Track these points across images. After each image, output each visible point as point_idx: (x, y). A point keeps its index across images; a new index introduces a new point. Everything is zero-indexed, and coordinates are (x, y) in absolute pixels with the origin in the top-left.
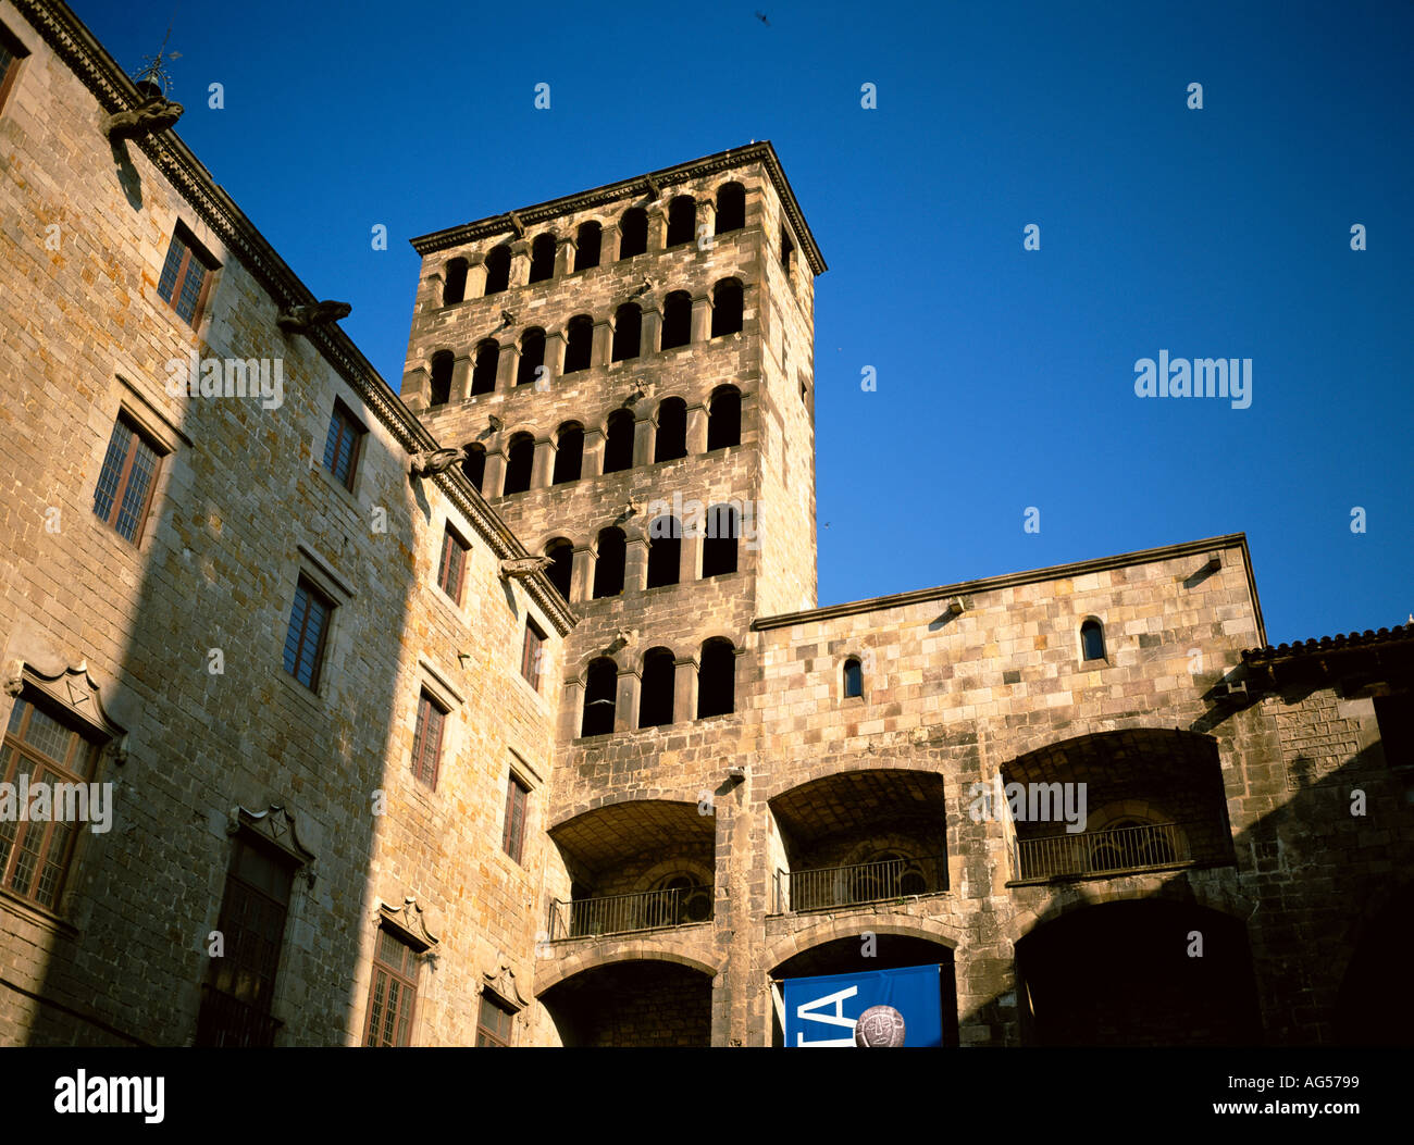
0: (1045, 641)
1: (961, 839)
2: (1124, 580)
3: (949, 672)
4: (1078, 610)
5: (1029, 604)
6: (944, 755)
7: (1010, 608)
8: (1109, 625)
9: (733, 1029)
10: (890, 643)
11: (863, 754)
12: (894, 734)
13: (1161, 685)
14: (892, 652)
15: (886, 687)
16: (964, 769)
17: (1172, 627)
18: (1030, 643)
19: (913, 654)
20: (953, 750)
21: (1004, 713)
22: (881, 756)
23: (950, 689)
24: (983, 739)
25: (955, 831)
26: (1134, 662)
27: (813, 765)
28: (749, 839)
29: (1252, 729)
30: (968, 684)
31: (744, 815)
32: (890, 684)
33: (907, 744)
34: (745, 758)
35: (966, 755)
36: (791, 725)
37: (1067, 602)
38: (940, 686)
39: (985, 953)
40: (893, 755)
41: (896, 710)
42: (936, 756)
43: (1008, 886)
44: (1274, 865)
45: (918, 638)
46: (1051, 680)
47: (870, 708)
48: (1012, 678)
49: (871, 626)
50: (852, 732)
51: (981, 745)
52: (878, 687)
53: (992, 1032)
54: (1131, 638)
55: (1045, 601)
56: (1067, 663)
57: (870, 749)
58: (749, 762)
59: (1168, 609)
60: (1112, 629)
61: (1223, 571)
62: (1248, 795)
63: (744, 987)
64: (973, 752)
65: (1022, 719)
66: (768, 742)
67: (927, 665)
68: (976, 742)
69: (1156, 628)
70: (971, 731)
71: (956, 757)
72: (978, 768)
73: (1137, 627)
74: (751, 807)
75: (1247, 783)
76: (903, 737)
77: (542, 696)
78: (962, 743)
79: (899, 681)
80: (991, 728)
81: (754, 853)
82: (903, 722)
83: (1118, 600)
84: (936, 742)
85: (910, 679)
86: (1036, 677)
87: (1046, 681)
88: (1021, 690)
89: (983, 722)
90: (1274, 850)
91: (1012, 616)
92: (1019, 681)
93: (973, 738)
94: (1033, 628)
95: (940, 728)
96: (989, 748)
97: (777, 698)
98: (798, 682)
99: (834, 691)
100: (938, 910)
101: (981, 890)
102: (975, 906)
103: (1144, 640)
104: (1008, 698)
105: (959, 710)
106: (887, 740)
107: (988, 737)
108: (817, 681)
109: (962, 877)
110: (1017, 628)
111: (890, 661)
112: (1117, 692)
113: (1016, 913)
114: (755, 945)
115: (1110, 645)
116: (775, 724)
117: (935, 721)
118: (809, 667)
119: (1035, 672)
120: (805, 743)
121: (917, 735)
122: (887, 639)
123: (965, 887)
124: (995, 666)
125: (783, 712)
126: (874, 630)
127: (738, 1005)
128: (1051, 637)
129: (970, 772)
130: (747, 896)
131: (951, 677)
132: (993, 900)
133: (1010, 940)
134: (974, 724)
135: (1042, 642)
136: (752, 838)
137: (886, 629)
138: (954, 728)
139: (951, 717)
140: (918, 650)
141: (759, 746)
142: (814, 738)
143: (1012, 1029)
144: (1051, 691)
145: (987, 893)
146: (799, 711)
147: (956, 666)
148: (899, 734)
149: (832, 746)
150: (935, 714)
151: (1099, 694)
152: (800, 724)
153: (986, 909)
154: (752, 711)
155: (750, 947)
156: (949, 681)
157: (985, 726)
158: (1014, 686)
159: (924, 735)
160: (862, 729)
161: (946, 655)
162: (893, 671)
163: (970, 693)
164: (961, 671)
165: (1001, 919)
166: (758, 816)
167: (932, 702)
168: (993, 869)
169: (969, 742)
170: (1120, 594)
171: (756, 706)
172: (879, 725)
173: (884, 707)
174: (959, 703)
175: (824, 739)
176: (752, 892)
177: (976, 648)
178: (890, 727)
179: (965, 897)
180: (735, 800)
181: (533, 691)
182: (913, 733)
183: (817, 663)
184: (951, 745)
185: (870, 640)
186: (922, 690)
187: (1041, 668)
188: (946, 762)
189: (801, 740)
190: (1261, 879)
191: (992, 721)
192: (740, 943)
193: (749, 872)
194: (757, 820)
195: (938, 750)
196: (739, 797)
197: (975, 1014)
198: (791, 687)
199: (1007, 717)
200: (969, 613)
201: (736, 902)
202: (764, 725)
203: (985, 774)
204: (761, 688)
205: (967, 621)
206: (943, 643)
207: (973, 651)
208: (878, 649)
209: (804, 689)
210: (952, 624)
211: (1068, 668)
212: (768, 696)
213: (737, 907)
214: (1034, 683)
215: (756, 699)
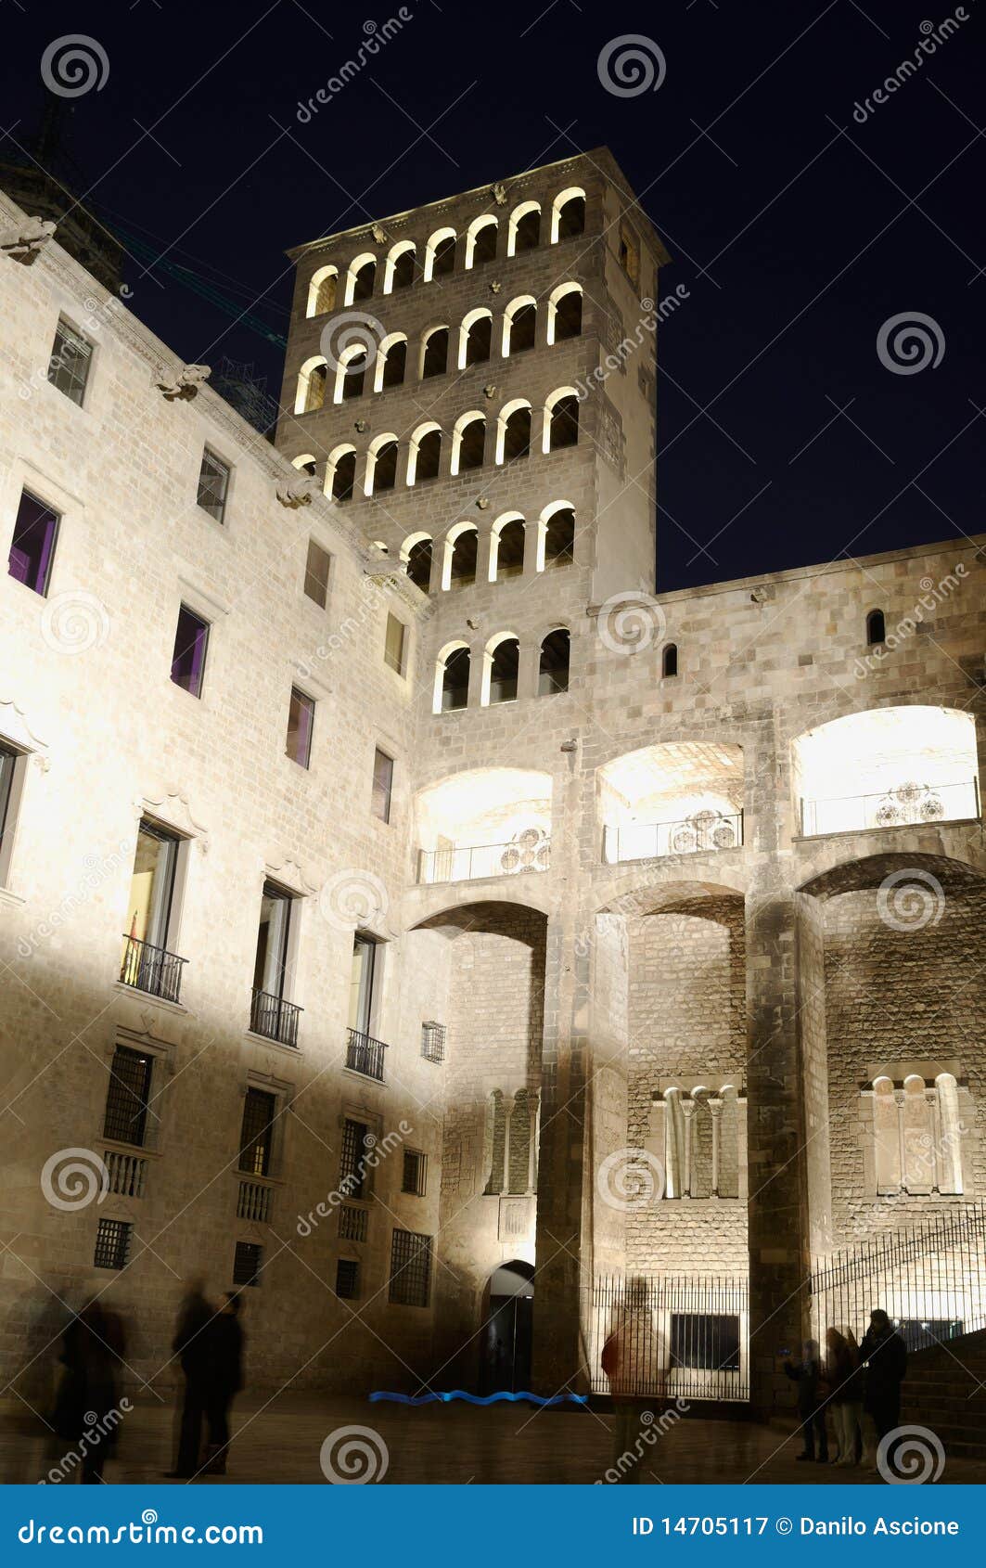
0: (835, 628)
1: (755, 801)
2: (908, 571)
3: (751, 655)
4: (865, 599)
5: (823, 594)
6: (745, 729)
7: (807, 597)
8: (889, 614)
9: (563, 958)
10: (703, 629)
11: (676, 728)
12: (703, 710)
13: (931, 668)
14: (704, 637)
15: (698, 669)
16: (761, 740)
17: (944, 616)
18: (823, 630)
19: (721, 638)
20: (752, 725)
21: (796, 693)
22: (692, 729)
23: (752, 671)
24: (778, 715)
25: (749, 796)
26: (910, 648)
27: (634, 737)
28: (579, 801)
30: (768, 665)
31: (575, 780)
32: (702, 666)
33: (714, 719)
34: (577, 731)
35: (764, 729)
36: (616, 702)
37: (856, 592)
38: (744, 667)
39: (770, 897)
40: (702, 729)
41: (706, 689)
42: (738, 729)
43: (794, 840)
45: (727, 625)
46: (838, 663)
47: (683, 687)
48: (805, 661)
49: (687, 614)
50: (668, 708)
51: (776, 720)
52: (690, 668)
53: (771, 961)
55: (837, 592)
56: (853, 647)
57: (683, 723)
58: (580, 733)
60: (893, 617)
63: (573, 924)
64: (769, 727)
65: (811, 697)
66: (597, 713)
67: (734, 649)
68: (772, 717)
69: (930, 617)
70: (767, 708)
71: (754, 731)
72: (773, 740)
74: (582, 774)
76: (711, 713)
77: (405, 678)
78: (760, 718)
79: (709, 664)
80: (786, 706)
81: (582, 813)
82: (713, 699)
83: (900, 591)
84: (738, 718)
85: (719, 662)
86: (825, 661)
87: (833, 664)
88: (812, 671)
89: (779, 700)
91: (809, 605)
92: (811, 663)
93: (770, 715)
94: (825, 617)
95: (743, 705)
96: (783, 723)
97: (605, 679)
98: (624, 663)
99: (653, 672)
100: (733, 861)
101: (770, 846)
102: (764, 858)
104: (802, 679)
105: (759, 689)
106: (698, 716)
107: (782, 712)
108: (640, 663)
109: (754, 834)
110: (812, 616)
111: (702, 645)
112: (893, 674)
113: (798, 864)
114: (583, 889)
116: (603, 701)
117: (738, 699)
119: (826, 655)
120: (629, 717)
121: (723, 710)
122: (701, 625)
123: (756, 842)
124: (793, 649)
125: (610, 691)
126: (689, 618)
127: (567, 939)
128: (840, 624)
129: (765, 743)
130: (576, 850)
131: (752, 660)
132: (780, 853)
133: (791, 886)
134: (769, 701)
135: (832, 629)
136: (582, 800)
137: (701, 616)
138: (754, 705)
139: (753, 695)
140: (726, 635)
141: (589, 720)
142: (635, 713)
143: (788, 959)
144: (837, 672)
145: (775, 848)
146: (624, 690)
147: (758, 649)
148: (707, 710)
149: (651, 721)
150: (738, 693)
151: (878, 676)
152: (624, 701)
153: (774, 860)
154: (583, 690)
155: (579, 890)
156: (752, 663)
157: (780, 703)
158: (807, 668)
159: (728, 711)
160: (676, 707)
161: (748, 640)
162: (704, 655)
163: (768, 674)
164: (762, 654)
165: (784, 870)
166: (587, 782)
167: (737, 682)
168: (780, 827)
169: (766, 718)
170: (901, 585)
171: (588, 684)
172: (691, 702)
173: (698, 685)
174: (759, 683)
175: (644, 715)
176: (581, 846)
177: (775, 634)
178: (700, 703)
179: (756, 850)
180: (568, 768)
181: (395, 674)
182: (718, 709)
184: (750, 720)
185: (685, 626)
186: (728, 672)
187: (830, 652)
188: (745, 734)
189: (625, 714)
191: (786, 698)
192: (570, 888)
193: (579, 829)
194: (586, 785)
195: (740, 724)
196: (572, 764)
197: (759, 948)
198: (617, 668)
199: (799, 696)
200: (771, 602)
201: (568, 855)
202: (594, 702)
203: (778, 745)
204: (592, 670)
205: (768, 608)
206: (748, 629)
207: (774, 637)
208: (693, 635)
209: (628, 670)
210: (757, 611)
211: (853, 652)
212: (598, 677)
213: (569, 859)
214: (823, 666)
215: (588, 679)
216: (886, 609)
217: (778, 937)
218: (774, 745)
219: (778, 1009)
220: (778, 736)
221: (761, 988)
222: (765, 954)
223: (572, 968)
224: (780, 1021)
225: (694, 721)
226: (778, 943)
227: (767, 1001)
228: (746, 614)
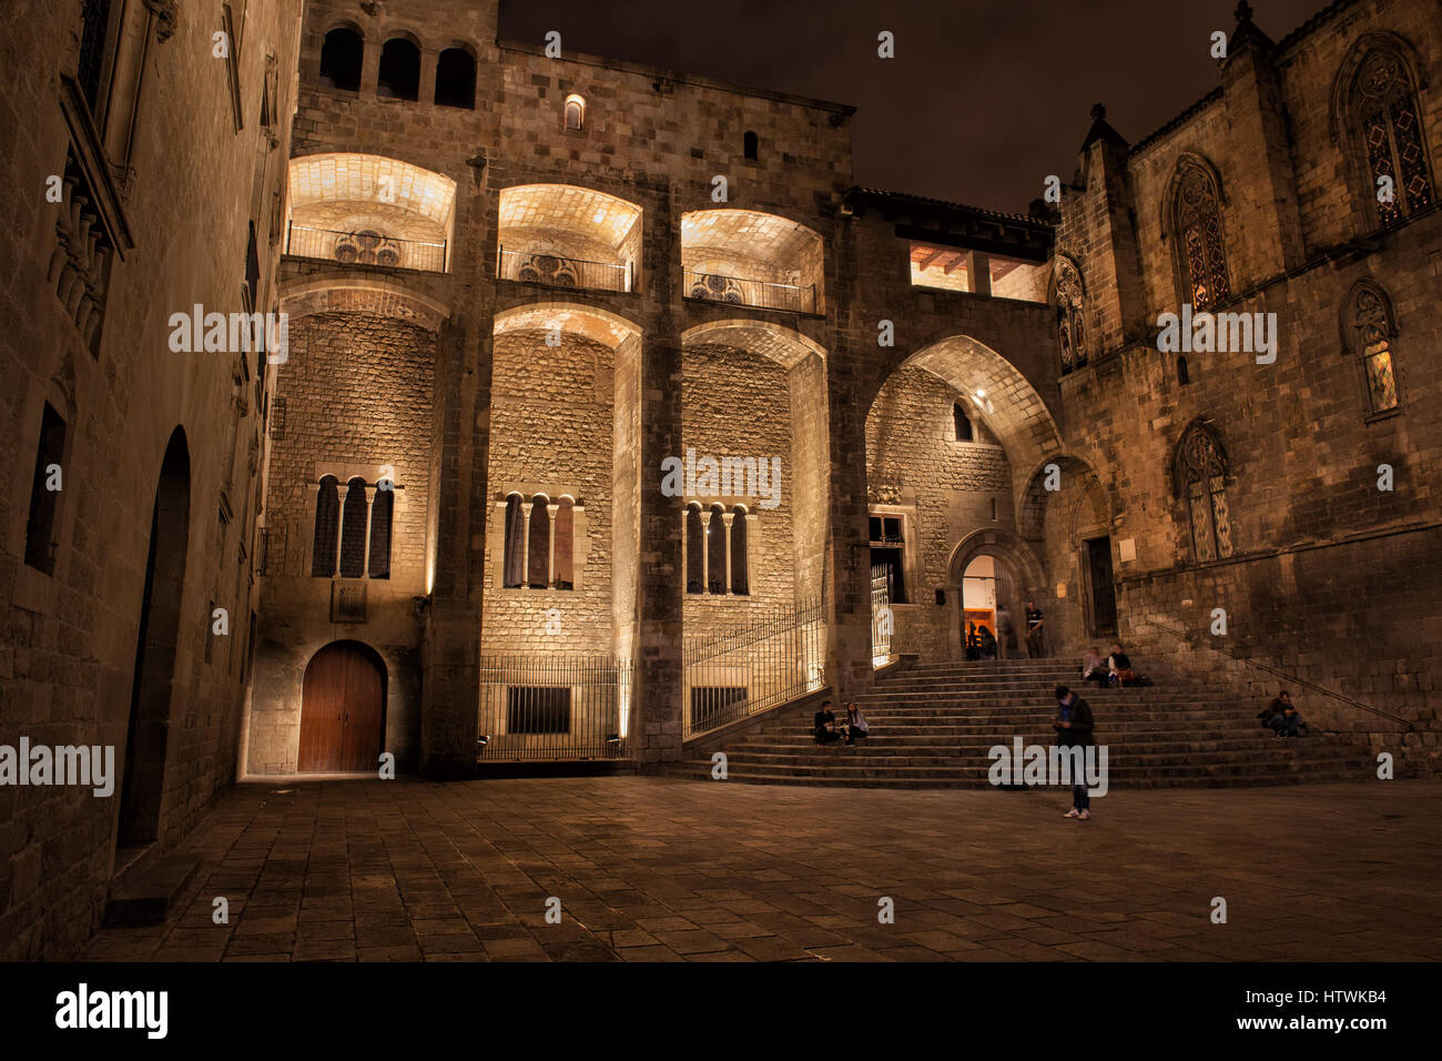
0: (722, 136)
2: (777, 111)
3: (653, 137)
4: (744, 123)
5: (713, 105)
6: (643, 194)
7: (700, 102)
8: (764, 140)
9: (466, 361)
10: (609, 97)
11: (583, 175)
12: (608, 168)
13: (794, 192)
14: (610, 104)
15: (604, 130)
16: (660, 209)
17: (805, 155)
18: (712, 133)
19: (625, 111)
20: (652, 193)
21: (689, 178)
22: (598, 181)
23: (652, 147)
24: (674, 191)
26: (778, 171)
27: (541, 172)
28: (484, 216)
29: (843, 237)
30: (666, 148)
31: (480, 195)
32: (607, 128)
33: (617, 178)
34: (483, 149)
35: (660, 200)
36: (525, 135)
37: (740, 113)
38: (644, 143)
40: (607, 183)
41: (610, 150)
42: (638, 193)
44: (846, 326)
45: (630, 101)
46: (723, 164)
47: (591, 142)
48: (696, 154)
49: (595, 79)
50: (575, 156)
51: (673, 195)
52: (596, 128)
53: (664, 396)
54: (778, 153)
55: (723, 106)
56: (736, 156)
57: (589, 173)
58: (488, 154)
59: (803, 142)
60: (766, 143)
61: (840, 128)
62: (836, 279)
63: (477, 330)
64: (665, 199)
65: (701, 185)
66: (504, 140)
67: (636, 124)
68: (668, 192)
69: (794, 153)
70: (664, 183)
71: (652, 198)
72: (669, 212)
73: (783, 147)
74: (488, 192)
75: (837, 271)
76: (615, 172)
78: (657, 190)
79: (614, 130)
80: (680, 186)
81: (488, 228)
82: (617, 161)
83: (772, 124)
84: (639, 184)
85: (621, 130)
86: (714, 159)
87: (720, 163)
88: (702, 165)
89: (674, 180)
90: (847, 317)
91: (701, 109)
92: (701, 157)
93: (666, 189)
94: (714, 123)
95: (643, 174)
96: (677, 200)
97: (513, 111)
98: (532, 103)
99: (562, 119)
100: (631, 304)
101: (663, 298)
102: (658, 308)
103: (786, 156)
104: (690, 168)
105: (657, 165)
106: (602, 170)
107: (677, 191)
108: (547, 107)
109: (650, 285)
110: (703, 119)
111: (608, 111)
112: (766, 187)
113: (685, 319)
114: (487, 299)
115: (762, 153)
116: (510, 132)
117: (639, 167)
118: (542, 94)
119: (713, 155)
120: (536, 152)
121: (626, 173)
122: (607, 93)
123: (652, 293)
124: (687, 141)
125: (518, 123)
126: (598, 83)
127: (470, 342)
128: (726, 135)
129: (662, 212)
130: (482, 260)
132: (672, 306)
134: (667, 178)
135: (720, 136)
138: (653, 177)
139: (653, 169)
140: (630, 110)
141: (496, 144)
142: (543, 151)
143: (677, 397)
144: (722, 172)
145: (667, 301)
146: (532, 126)
147: (657, 132)
148: (612, 169)
149: (558, 162)
150: (639, 163)
151: (754, 185)
152: (532, 137)
153: (666, 312)
154: (490, 114)
155: (484, 300)
156: (652, 141)
157: (675, 182)
158: (699, 160)
159: (630, 175)
160: (584, 156)
161: (649, 121)
162: (609, 119)
163: (665, 154)
164: (661, 136)
165: (674, 321)
166: (493, 200)
167: (639, 153)
168: (672, 285)
169: (663, 191)
170: (774, 119)
171: (495, 110)
172: (597, 158)
173: (601, 144)
174: (657, 159)
175: (552, 156)
176: (486, 259)
177: (673, 124)
178: (606, 161)
179: (652, 300)
180: (474, 182)
182: (621, 171)
183: (548, 92)
184: (649, 189)
186: (631, 141)
187: (717, 154)
188: (645, 199)
189: (533, 149)
190: (838, 333)
191: (680, 180)
192: (474, 296)
193: (483, 242)
194: (491, 202)
195: (640, 190)
196: (478, 179)
197: (653, 382)
198: (526, 105)
199: (692, 182)
200: (670, 96)
201: (472, 263)
202: (501, 128)
203: (673, 218)
204: (501, 98)
205: (667, 101)
206: (649, 111)
207: (672, 126)
208: (600, 99)
209: (537, 110)
210: (657, 98)
211: (735, 160)
212: (506, 106)
213: (474, 268)
214: (710, 163)
215: (496, 104)
216: (761, 133)
217: (668, 377)
218: (670, 216)
219: (668, 437)
220: (673, 210)
221: (654, 416)
222: (658, 388)
223: (475, 371)
224: (670, 447)
225: (600, 174)
226: (669, 381)
227: (660, 427)
228: (646, 98)
